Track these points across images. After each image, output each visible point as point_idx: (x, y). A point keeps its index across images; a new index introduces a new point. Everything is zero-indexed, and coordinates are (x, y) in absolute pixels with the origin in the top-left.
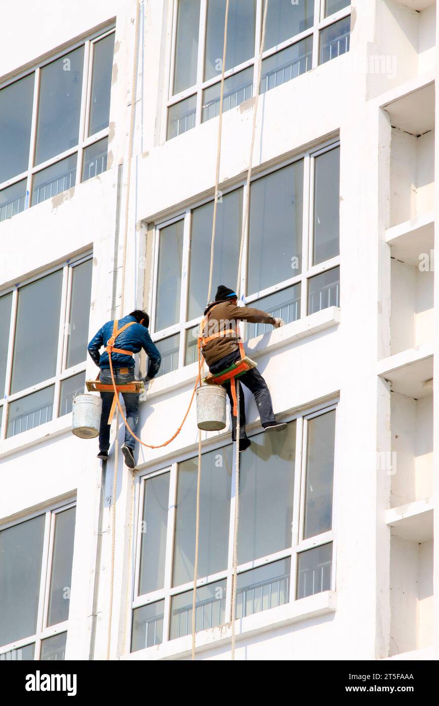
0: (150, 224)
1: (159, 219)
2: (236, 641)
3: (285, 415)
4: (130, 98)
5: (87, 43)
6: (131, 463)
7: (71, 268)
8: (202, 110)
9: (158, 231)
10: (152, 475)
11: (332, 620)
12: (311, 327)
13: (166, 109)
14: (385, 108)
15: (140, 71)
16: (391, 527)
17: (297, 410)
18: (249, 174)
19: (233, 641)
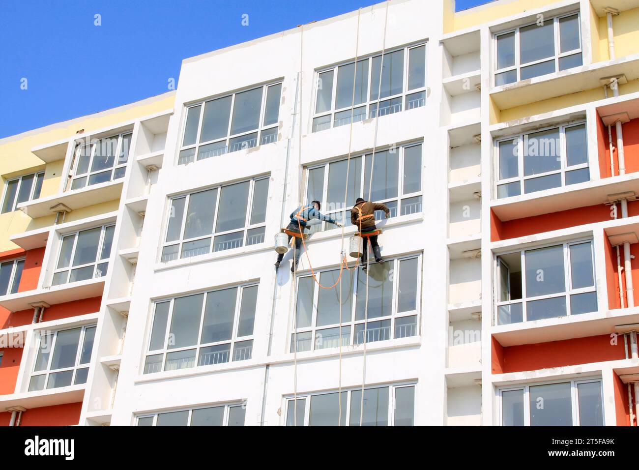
0: (305, 167)
1: (310, 165)
2: (366, 352)
3: (388, 257)
4: (293, 111)
5: (265, 86)
6: (293, 270)
7: (254, 181)
8: (334, 121)
9: (308, 170)
10: (305, 276)
11: (419, 348)
12: (409, 220)
13: (312, 119)
14: (450, 131)
15: (299, 100)
16: (449, 312)
17: (395, 256)
18: (374, 150)
19: (365, 352)
